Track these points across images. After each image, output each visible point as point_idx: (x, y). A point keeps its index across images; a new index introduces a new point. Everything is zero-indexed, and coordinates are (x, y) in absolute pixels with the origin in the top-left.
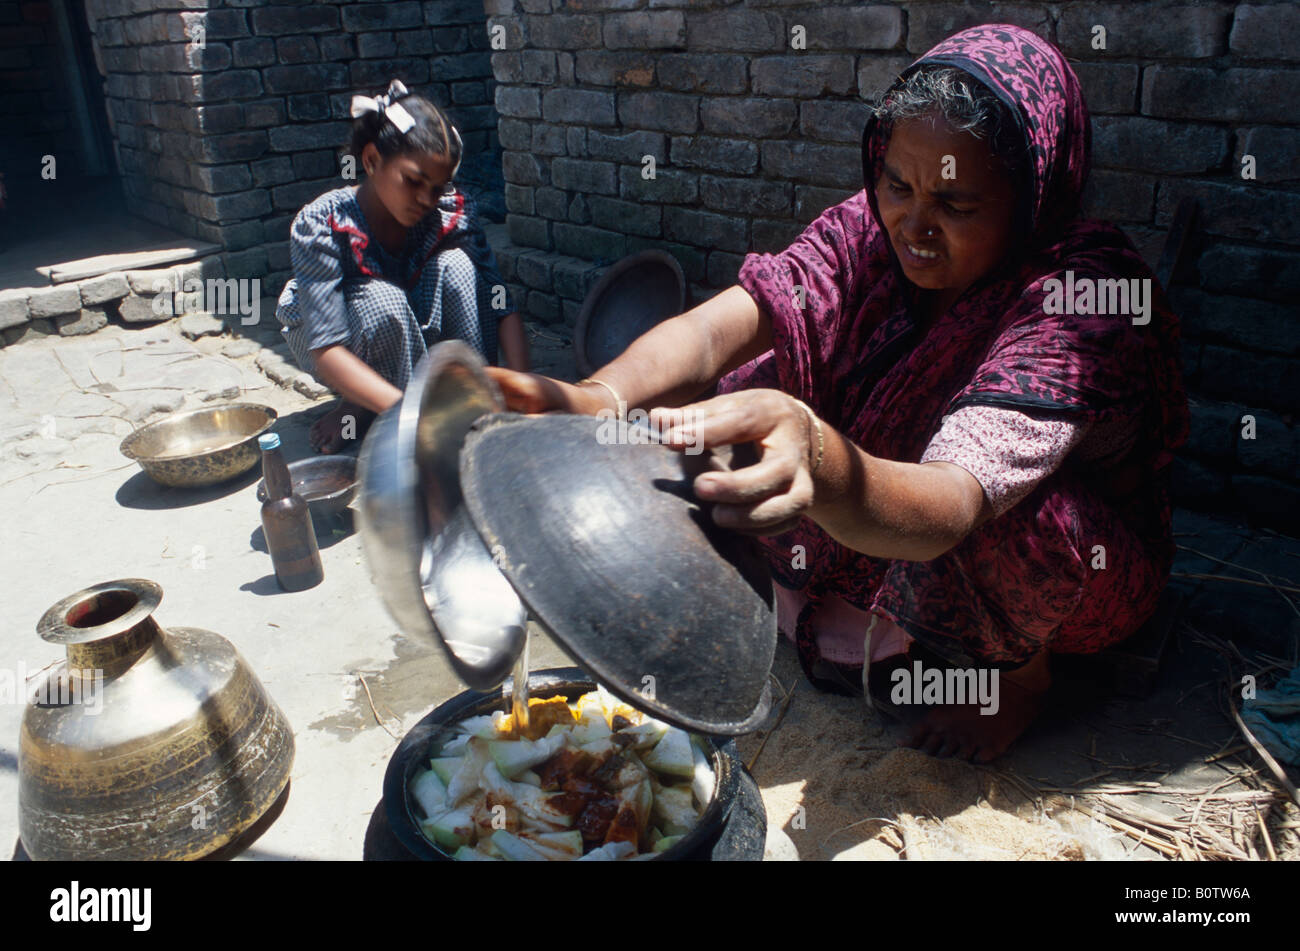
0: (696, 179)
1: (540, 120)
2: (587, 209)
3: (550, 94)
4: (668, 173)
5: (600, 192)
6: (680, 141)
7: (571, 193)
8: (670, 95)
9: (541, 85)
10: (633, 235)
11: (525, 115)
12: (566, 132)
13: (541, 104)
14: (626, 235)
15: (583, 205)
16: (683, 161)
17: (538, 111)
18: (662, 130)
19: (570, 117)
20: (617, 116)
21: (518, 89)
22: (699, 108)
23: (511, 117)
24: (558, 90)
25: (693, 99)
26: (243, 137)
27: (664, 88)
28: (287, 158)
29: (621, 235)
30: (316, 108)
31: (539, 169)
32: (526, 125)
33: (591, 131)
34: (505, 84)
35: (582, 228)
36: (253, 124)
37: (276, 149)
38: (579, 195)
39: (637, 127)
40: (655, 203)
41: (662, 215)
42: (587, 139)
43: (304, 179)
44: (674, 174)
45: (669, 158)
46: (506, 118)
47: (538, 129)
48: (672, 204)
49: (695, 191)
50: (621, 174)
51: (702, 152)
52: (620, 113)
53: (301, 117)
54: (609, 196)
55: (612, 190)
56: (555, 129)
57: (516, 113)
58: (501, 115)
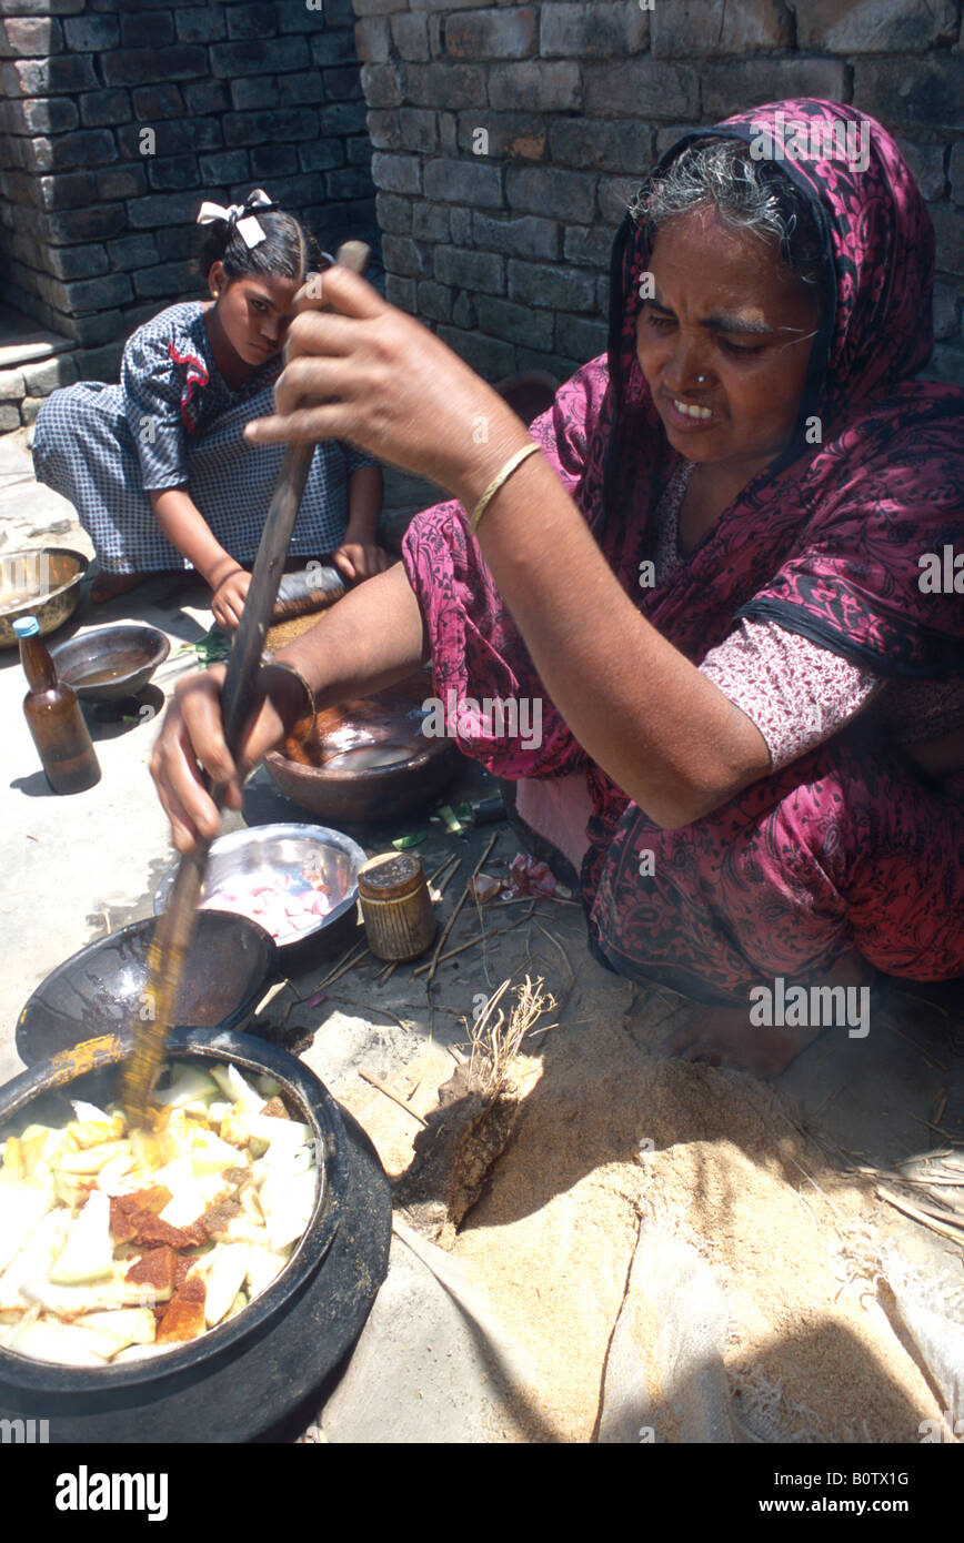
0: (592, 282)
1: (420, 197)
2: (473, 310)
3: (432, 164)
4: (561, 273)
5: (486, 290)
6: (575, 232)
7: (455, 290)
8: (564, 172)
9: (422, 153)
10: (523, 346)
11: (404, 191)
12: (449, 212)
13: (421, 178)
14: (516, 346)
15: (468, 306)
16: (578, 258)
17: (418, 184)
18: (554, 217)
19: (452, 195)
20: (505, 197)
21: (396, 158)
22: (597, 191)
23: (389, 192)
24: (440, 160)
25: (590, 179)
26: (97, 212)
27: (558, 164)
28: (150, 235)
29: (511, 346)
30: (183, 174)
31: (420, 258)
32: (406, 203)
33: (477, 214)
34: (382, 151)
35: (469, 333)
36: (107, 195)
37: (136, 225)
38: (463, 293)
39: (528, 212)
40: (547, 309)
41: (555, 324)
42: (472, 224)
43: (170, 260)
44: (568, 274)
45: (563, 252)
46: (385, 193)
47: (419, 208)
48: (566, 312)
49: (591, 297)
50: (509, 270)
51: (599, 248)
52: (508, 192)
53: (165, 186)
54: (497, 296)
55: (499, 289)
56: (437, 209)
57: (395, 187)
58: (379, 189)
